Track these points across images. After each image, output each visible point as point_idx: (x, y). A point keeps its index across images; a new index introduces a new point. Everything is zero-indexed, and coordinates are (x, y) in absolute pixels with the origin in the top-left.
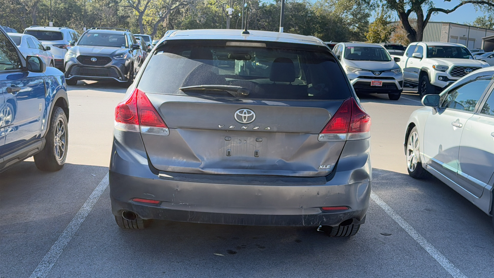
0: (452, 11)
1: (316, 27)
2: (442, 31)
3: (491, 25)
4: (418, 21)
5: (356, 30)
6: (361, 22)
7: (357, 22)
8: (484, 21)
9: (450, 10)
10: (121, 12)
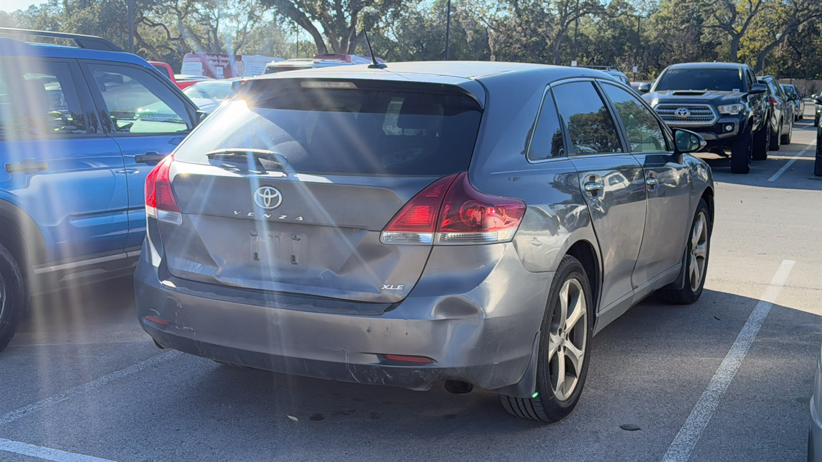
10: (706, 37)
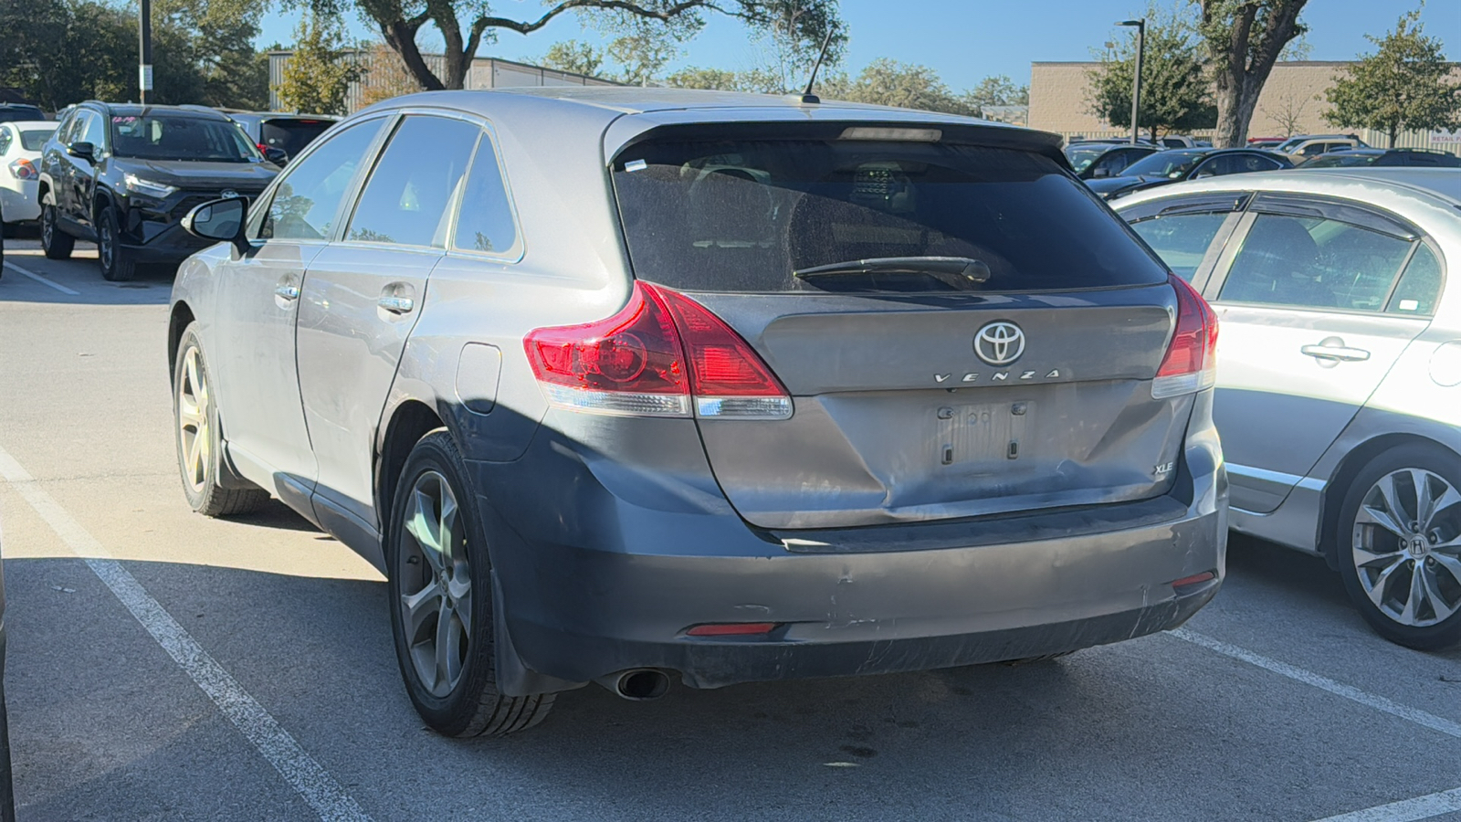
0: (538, 25)
1: (100, 62)
2: (475, 81)
3: (592, 64)
4: (449, 54)
5: (214, 73)
6: (231, 51)
7: (216, 48)
8: (571, 54)
9: (531, 23)
